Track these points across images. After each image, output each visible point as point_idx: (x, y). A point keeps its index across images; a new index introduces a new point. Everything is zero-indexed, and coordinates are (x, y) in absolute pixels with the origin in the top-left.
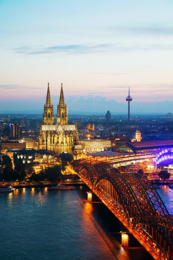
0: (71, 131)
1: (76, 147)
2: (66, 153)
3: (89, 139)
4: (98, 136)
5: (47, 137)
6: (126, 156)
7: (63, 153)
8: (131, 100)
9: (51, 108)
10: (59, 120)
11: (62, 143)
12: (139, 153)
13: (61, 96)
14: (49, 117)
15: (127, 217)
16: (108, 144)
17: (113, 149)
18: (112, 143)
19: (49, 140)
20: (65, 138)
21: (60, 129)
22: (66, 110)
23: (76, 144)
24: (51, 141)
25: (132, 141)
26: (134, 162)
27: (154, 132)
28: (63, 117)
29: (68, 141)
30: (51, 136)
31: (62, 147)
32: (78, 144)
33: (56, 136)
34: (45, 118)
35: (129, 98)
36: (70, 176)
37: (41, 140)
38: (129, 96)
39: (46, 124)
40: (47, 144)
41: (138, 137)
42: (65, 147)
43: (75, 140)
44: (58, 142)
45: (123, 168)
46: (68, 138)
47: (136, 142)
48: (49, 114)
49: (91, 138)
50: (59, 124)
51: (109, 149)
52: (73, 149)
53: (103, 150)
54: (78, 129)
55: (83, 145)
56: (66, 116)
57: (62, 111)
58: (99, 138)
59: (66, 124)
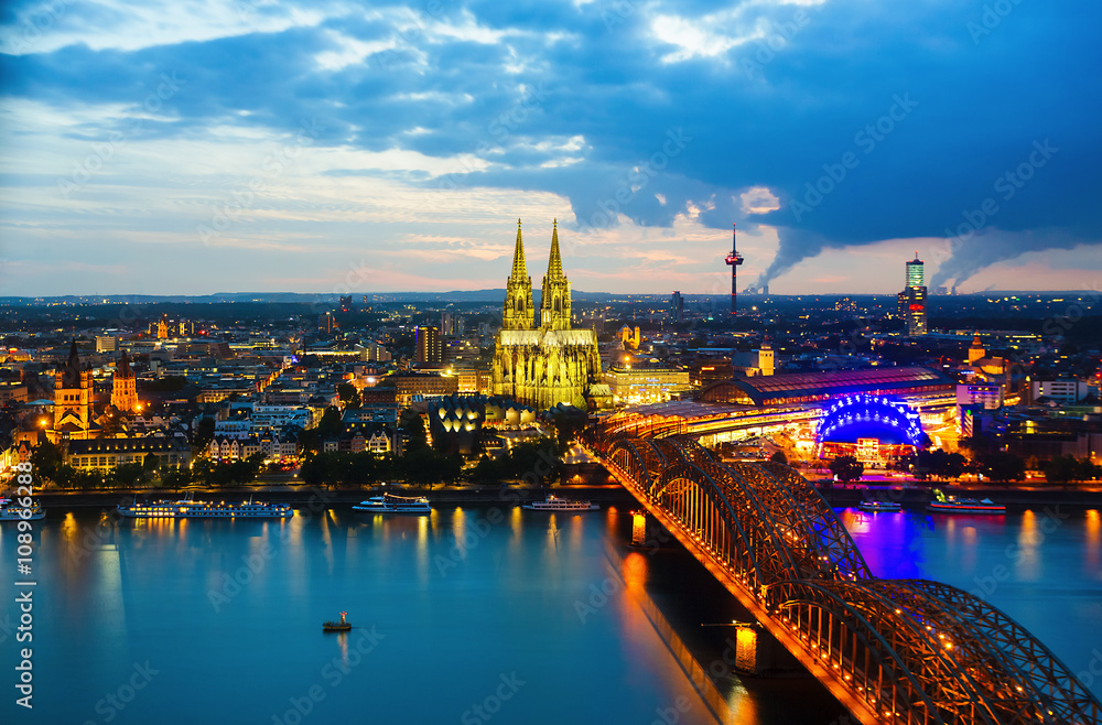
0: (580, 346)
1: (595, 389)
2: (568, 404)
3: (628, 367)
4: (654, 360)
5: (515, 360)
6: (734, 415)
7: (560, 404)
8: (740, 261)
9: (525, 283)
10: (546, 317)
11: (557, 378)
12: (770, 406)
13: (552, 252)
14: (521, 309)
15: (751, 583)
16: (681, 380)
17: (696, 396)
18: (692, 379)
19: (520, 372)
20: (563, 366)
21: (551, 341)
22: (566, 291)
23: (592, 381)
24: (526, 374)
25: (750, 372)
26: (758, 431)
27: (807, 349)
28: (557, 309)
29: (572, 372)
30: (527, 360)
31: (556, 390)
32: (599, 382)
33: (541, 359)
34: (510, 312)
35: (734, 256)
36: (582, 468)
37: (498, 369)
38: (734, 252)
39: (512, 329)
40: (514, 381)
41: (766, 363)
42: (563, 390)
43: (591, 372)
44: (545, 376)
45: (728, 448)
46: (572, 365)
47: (759, 376)
48: (521, 301)
49: (635, 366)
50: (549, 327)
51: (684, 395)
52: (586, 394)
53: (668, 398)
54: (599, 340)
55: (613, 385)
56: (565, 307)
57: (556, 293)
58: (656, 366)
59: (565, 329)
